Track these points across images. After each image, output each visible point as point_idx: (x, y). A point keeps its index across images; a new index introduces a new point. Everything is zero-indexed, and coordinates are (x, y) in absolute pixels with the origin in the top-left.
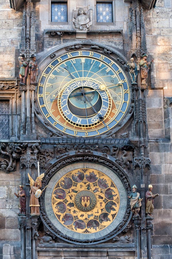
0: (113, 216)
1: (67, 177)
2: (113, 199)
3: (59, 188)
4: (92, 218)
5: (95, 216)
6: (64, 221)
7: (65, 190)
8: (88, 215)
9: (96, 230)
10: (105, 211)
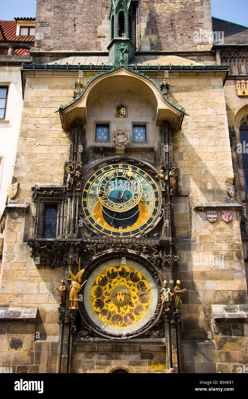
0: (117, 267)
1: (112, 324)
2: (105, 277)
3: (125, 324)
4: (130, 282)
5: (127, 281)
6: (147, 300)
7: (123, 318)
8: (130, 286)
9: (137, 272)
10: (119, 276)
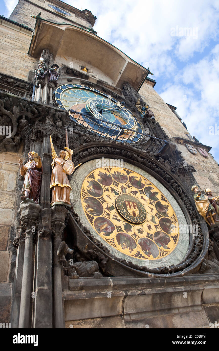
0: (164, 199)
1: (85, 198)
2: (144, 185)
3: (94, 220)
4: (157, 220)
5: (156, 215)
7: (101, 216)
10: (155, 202)
